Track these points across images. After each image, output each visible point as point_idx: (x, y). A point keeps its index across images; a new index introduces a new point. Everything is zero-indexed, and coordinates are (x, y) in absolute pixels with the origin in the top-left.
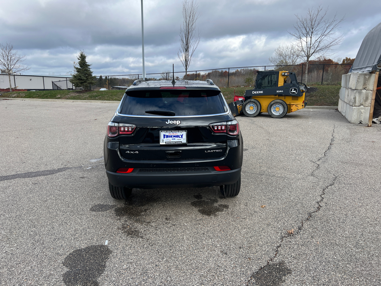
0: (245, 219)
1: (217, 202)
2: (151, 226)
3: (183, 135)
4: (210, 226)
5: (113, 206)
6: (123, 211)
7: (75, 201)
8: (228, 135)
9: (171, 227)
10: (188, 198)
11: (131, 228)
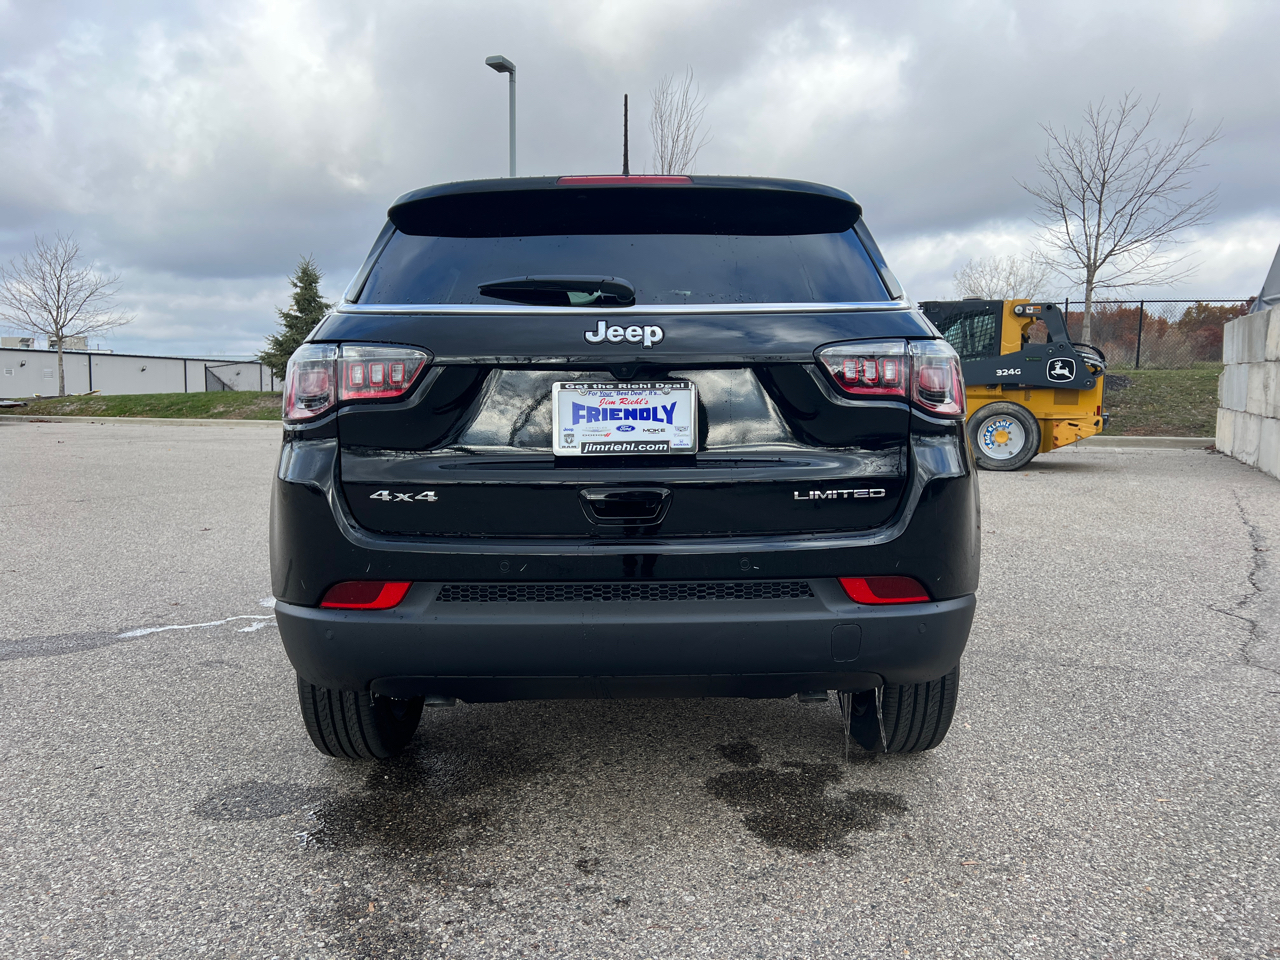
0: (1007, 869)
1: (837, 778)
2: (495, 907)
3: (673, 405)
4: (827, 913)
5: (312, 794)
6: (360, 817)
7: (139, 764)
8: (915, 412)
9: (606, 913)
10: (692, 759)
11: (382, 919)
